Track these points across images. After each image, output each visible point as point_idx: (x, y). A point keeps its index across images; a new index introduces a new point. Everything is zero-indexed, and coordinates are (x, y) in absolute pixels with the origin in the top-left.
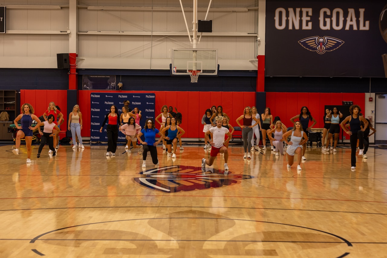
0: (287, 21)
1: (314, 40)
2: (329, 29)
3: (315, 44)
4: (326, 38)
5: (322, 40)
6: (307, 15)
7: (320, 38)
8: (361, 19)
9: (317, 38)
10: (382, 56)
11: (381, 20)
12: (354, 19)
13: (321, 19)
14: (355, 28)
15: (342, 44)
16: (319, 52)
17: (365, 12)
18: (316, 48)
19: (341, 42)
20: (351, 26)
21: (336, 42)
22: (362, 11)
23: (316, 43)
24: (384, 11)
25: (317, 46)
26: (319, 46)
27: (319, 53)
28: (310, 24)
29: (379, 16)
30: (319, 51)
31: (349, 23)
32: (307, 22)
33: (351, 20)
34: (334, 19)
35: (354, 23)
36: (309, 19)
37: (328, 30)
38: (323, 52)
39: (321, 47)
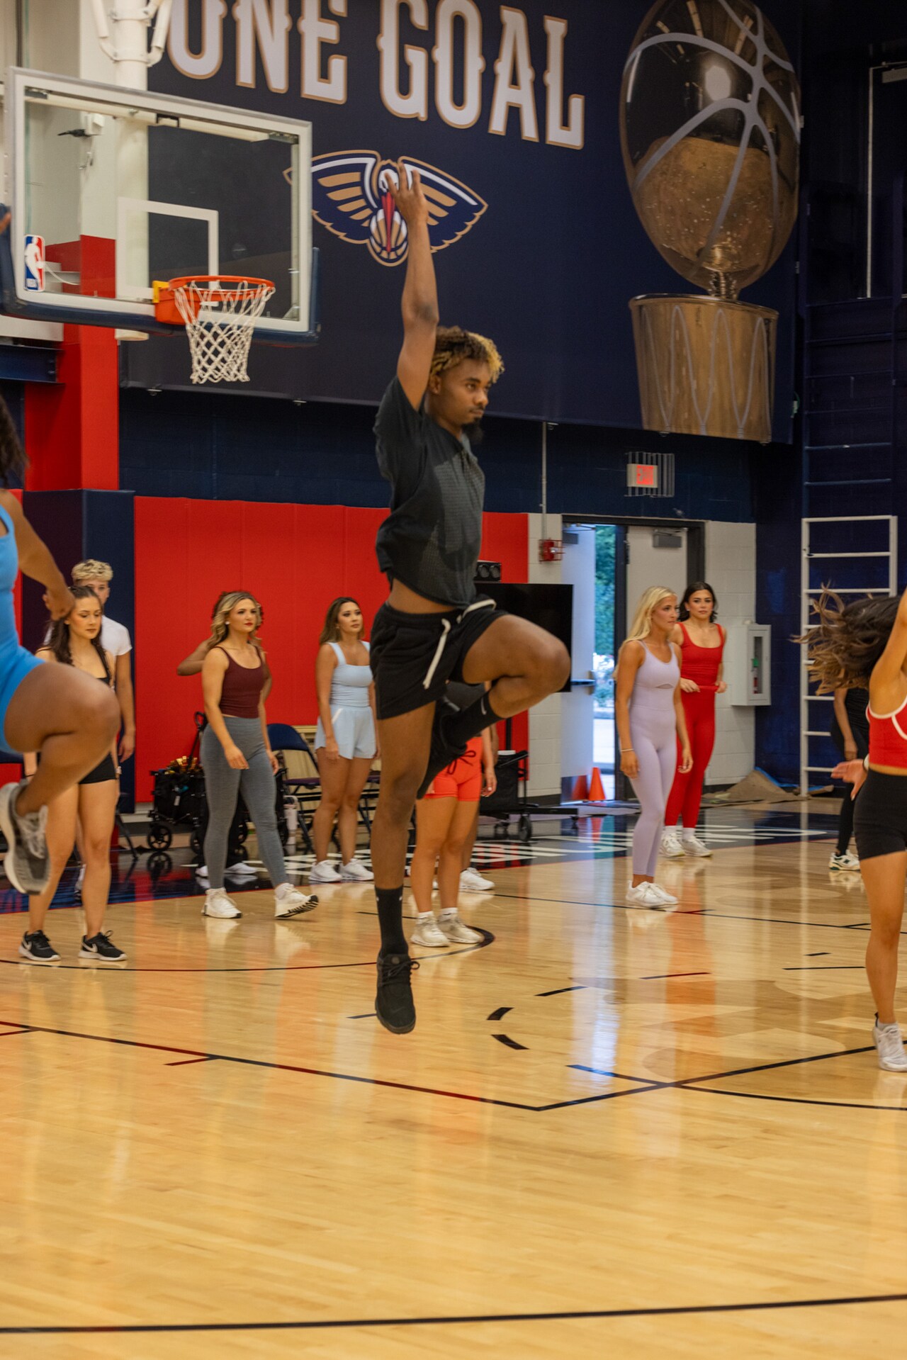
0: (229, 27)
1: (355, 177)
2: (423, 115)
3: (362, 203)
4: (409, 168)
5: (394, 177)
6: (326, 13)
7: (385, 163)
8: (554, 79)
9: (370, 162)
10: (633, 305)
11: (629, 100)
12: (526, 74)
13: (388, 42)
14: (529, 131)
15: (478, 215)
16: (378, 249)
17: (567, 42)
18: (365, 224)
19: (473, 203)
20: (514, 113)
21: (450, 202)
22: (556, 29)
23: (364, 196)
24: (636, 54)
25: (368, 212)
26: (381, 214)
27: (379, 254)
28: (338, 65)
29: (619, 80)
30: (380, 245)
31: (504, 95)
32: (327, 50)
33: (514, 81)
34: (443, 54)
35: (524, 98)
36: (331, 32)
37: (415, 120)
38: (400, 252)
39: (389, 223)
